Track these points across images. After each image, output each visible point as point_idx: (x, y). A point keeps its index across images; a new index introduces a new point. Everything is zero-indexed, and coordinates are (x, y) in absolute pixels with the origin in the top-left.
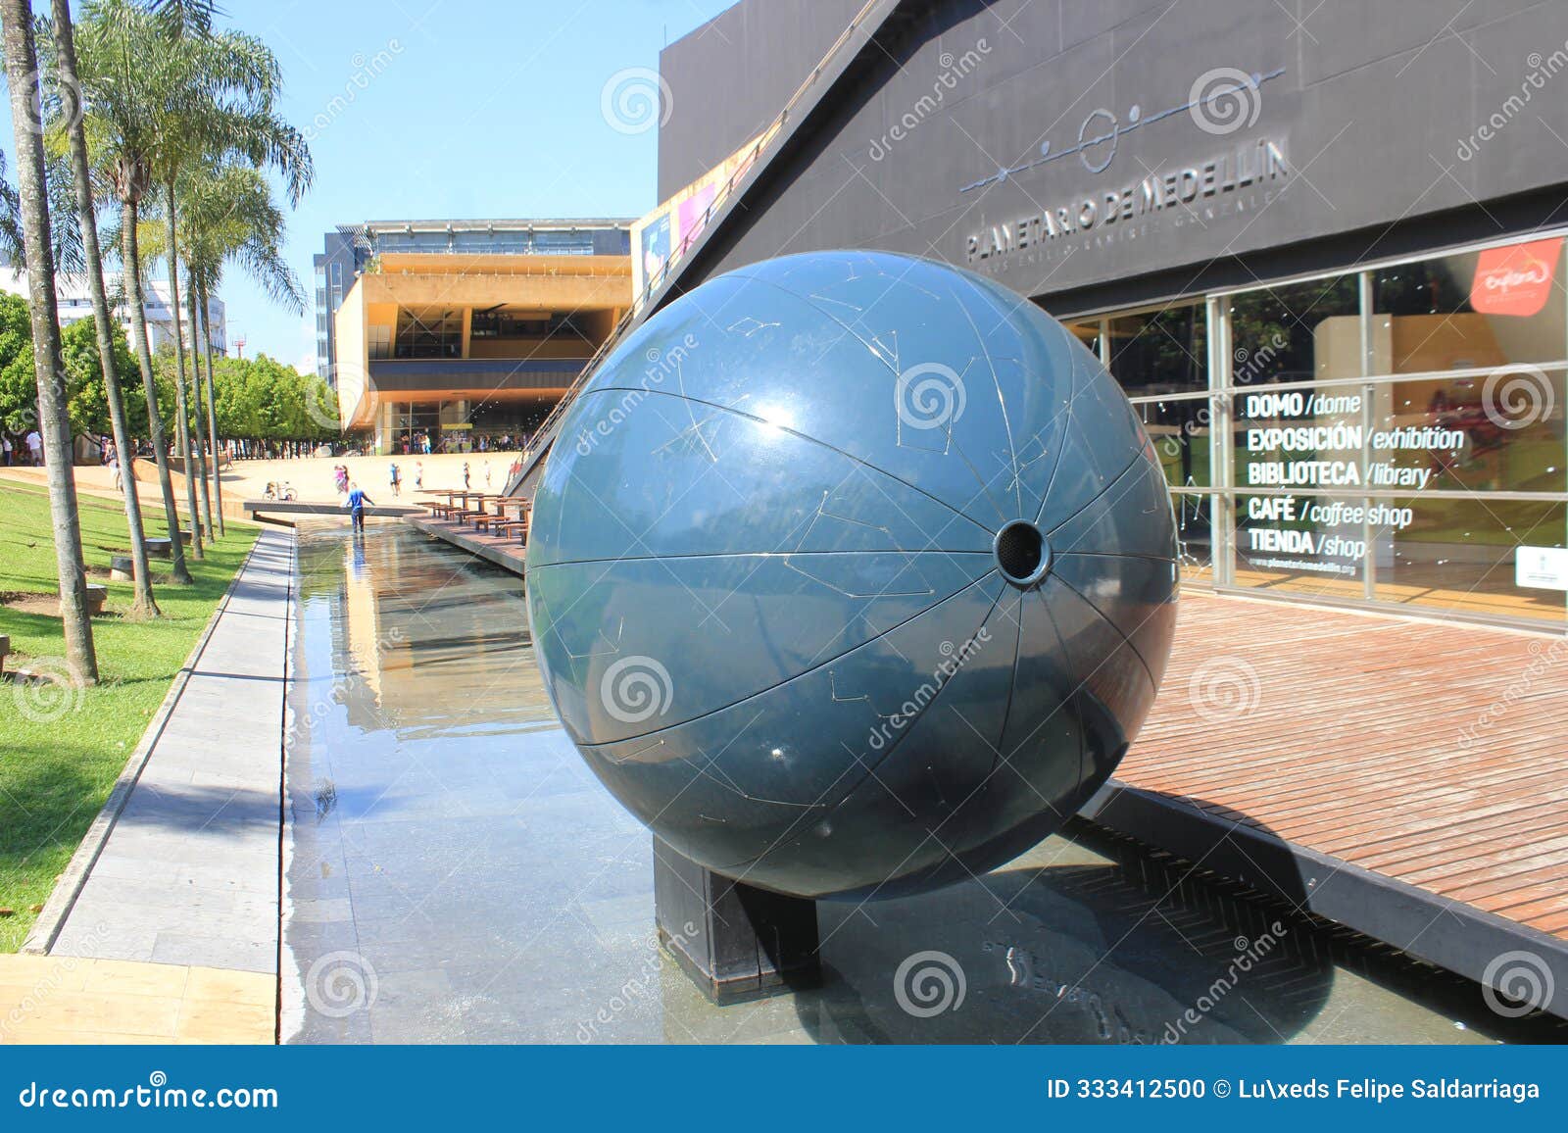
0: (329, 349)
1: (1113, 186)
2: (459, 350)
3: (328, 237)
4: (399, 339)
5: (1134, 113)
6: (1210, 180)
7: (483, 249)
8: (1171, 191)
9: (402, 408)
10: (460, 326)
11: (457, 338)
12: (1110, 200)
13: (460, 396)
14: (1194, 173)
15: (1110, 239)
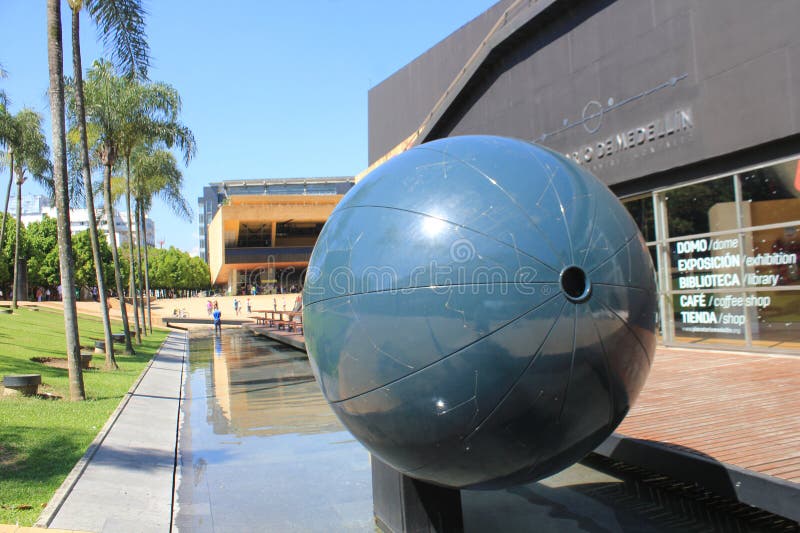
0: (205, 244)
1: (601, 140)
2: (270, 243)
3: (205, 189)
4: (240, 237)
5: (611, 102)
6: (651, 133)
7: (282, 193)
8: (632, 140)
9: (241, 272)
10: (270, 231)
11: (269, 237)
12: (600, 146)
13: (270, 266)
14: (643, 130)
15: (601, 166)
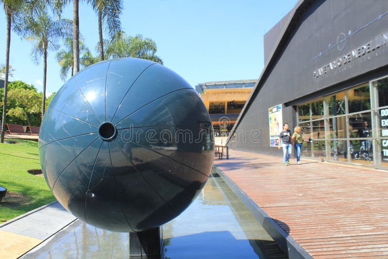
5: (350, 33)
6: (369, 48)
7: (233, 87)
8: (359, 53)
10: (224, 106)
11: (224, 109)
12: (345, 58)
13: (225, 123)
14: (365, 47)
15: (345, 68)
